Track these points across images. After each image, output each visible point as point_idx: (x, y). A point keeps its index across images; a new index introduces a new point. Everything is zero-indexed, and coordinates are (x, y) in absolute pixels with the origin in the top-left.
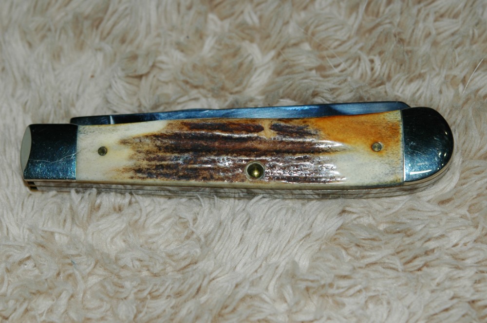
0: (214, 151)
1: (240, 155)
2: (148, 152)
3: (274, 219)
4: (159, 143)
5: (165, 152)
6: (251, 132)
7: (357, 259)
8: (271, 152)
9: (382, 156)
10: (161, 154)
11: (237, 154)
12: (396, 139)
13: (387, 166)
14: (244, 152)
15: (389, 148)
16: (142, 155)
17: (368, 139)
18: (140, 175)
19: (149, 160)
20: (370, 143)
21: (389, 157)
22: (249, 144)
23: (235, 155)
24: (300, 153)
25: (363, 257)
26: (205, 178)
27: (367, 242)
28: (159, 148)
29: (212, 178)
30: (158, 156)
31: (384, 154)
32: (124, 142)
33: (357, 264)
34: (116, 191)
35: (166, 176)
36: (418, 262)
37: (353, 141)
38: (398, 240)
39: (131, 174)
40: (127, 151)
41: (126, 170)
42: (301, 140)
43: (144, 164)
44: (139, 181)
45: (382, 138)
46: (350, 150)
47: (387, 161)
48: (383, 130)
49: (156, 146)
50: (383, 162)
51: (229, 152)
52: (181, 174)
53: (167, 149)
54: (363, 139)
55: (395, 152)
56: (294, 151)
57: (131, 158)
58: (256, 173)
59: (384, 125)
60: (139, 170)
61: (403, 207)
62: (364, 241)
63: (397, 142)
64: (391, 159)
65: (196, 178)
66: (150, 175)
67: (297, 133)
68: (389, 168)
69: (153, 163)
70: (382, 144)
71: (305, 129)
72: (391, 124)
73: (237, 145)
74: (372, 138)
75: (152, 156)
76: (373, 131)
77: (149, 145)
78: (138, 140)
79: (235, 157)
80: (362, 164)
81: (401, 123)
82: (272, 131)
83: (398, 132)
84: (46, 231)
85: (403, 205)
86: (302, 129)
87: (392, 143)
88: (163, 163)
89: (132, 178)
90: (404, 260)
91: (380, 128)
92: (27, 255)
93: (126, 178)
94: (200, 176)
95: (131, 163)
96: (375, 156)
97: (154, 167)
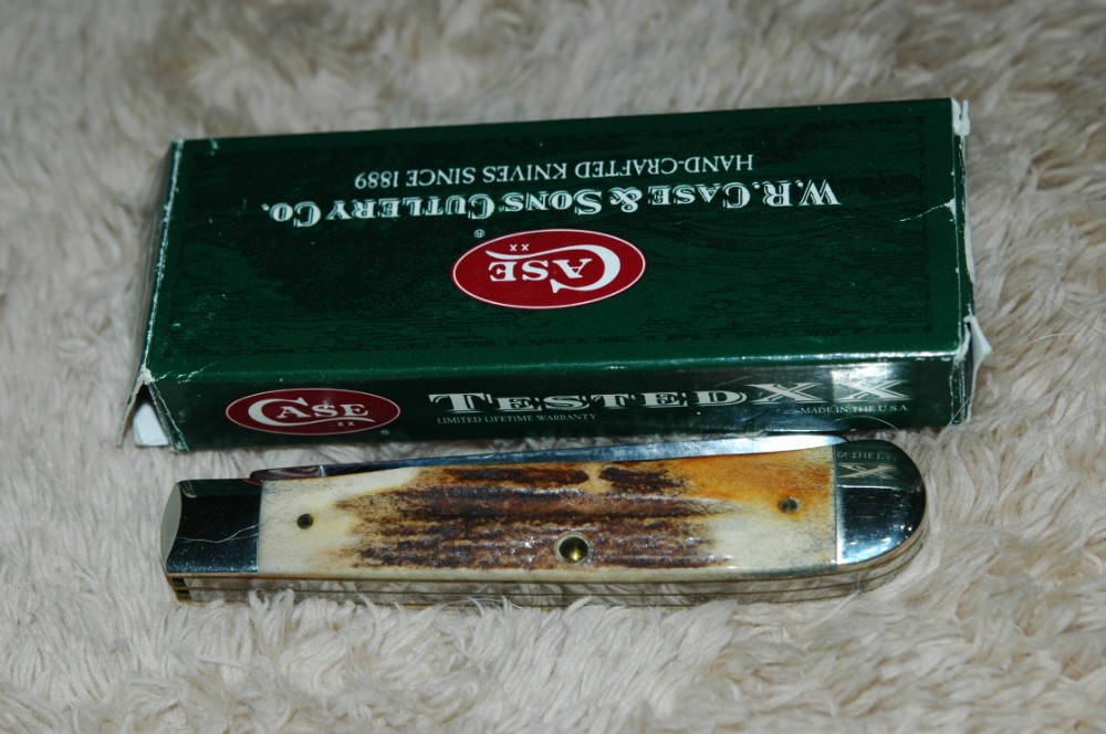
0: (501, 516)
1: (547, 522)
2: (385, 521)
3: (611, 636)
4: (404, 506)
5: (414, 519)
6: (566, 483)
7: (759, 698)
8: (602, 516)
9: (798, 521)
10: (407, 523)
11: (541, 520)
12: (823, 492)
13: (808, 537)
14: (553, 518)
15: (811, 507)
16: (374, 526)
17: (773, 492)
18: (370, 560)
19: (387, 533)
20: (776, 498)
21: (810, 521)
22: (563, 504)
23: (537, 522)
24: (653, 517)
25: (770, 696)
26: (486, 565)
27: (775, 669)
28: (405, 514)
29: (497, 564)
30: (402, 526)
31: (801, 517)
32: (344, 505)
33: (756, 707)
34: (329, 594)
35: (418, 561)
36: (867, 699)
37: (746, 496)
38: (828, 663)
39: (355, 558)
40: (349, 520)
41: (346, 552)
42: (655, 497)
43: (378, 542)
44: (368, 572)
45: (797, 491)
46: (740, 511)
47: (806, 529)
48: (801, 478)
49: (399, 510)
50: (799, 530)
51: (527, 518)
52: (442, 556)
53: (418, 515)
54: (764, 492)
55: (820, 513)
56: (642, 514)
57: (355, 531)
58: (575, 556)
59: (802, 469)
60: (369, 553)
61: (842, 612)
62: (768, 668)
63: (825, 496)
64: (813, 525)
65: (469, 564)
66: (389, 561)
67: (647, 483)
68: (811, 541)
69: (394, 539)
70: (797, 501)
71: (662, 477)
72: (814, 468)
73: (543, 507)
74: (780, 491)
75: (392, 527)
76: (782, 478)
77: (386, 509)
78: (367, 502)
79: (538, 525)
80: (761, 534)
81: (833, 466)
82: (604, 482)
83: (827, 481)
84: (207, 663)
85: (841, 609)
86: (657, 475)
87: (815, 499)
88: (412, 538)
89: (356, 566)
90: (841, 697)
91: (795, 474)
92: (172, 702)
93: (345, 568)
94: (474, 560)
95: (354, 541)
96: (785, 520)
97: (395, 546)
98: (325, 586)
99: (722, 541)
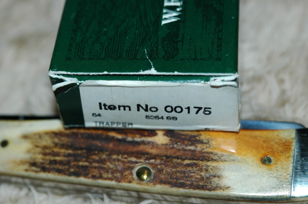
0: (107, 151)
1: (131, 156)
2: (45, 147)
4: (56, 140)
5: (60, 148)
6: (145, 136)
8: (161, 156)
9: (271, 170)
10: (56, 150)
11: (128, 155)
12: (287, 155)
13: (275, 179)
14: (135, 155)
15: (280, 163)
16: (39, 150)
17: (259, 152)
18: (34, 168)
19: (45, 154)
20: (260, 156)
21: (278, 171)
22: (141, 148)
23: (126, 156)
24: (190, 159)
26: (94, 177)
28: (56, 145)
29: (101, 177)
30: (53, 152)
31: (273, 168)
32: (25, 137)
35: (59, 171)
37: (244, 153)
39: (26, 166)
40: (26, 145)
41: (22, 162)
42: (192, 148)
43: (39, 158)
44: (32, 174)
45: (273, 152)
46: (239, 161)
47: (275, 175)
48: (276, 145)
49: (54, 143)
50: (271, 175)
51: (121, 153)
52: (72, 170)
53: (63, 146)
54: (254, 152)
55: (284, 167)
56: (184, 157)
57: (29, 151)
58: (145, 177)
59: (277, 141)
60: (33, 164)
63: (288, 157)
64: (279, 173)
65: (86, 176)
66: (44, 169)
67: (189, 140)
68: (277, 182)
69: (48, 158)
70: (272, 158)
71: (198, 138)
72: (284, 141)
74: (263, 152)
75: (48, 151)
76: (265, 145)
77: (47, 141)
78: (37, 137)
79: (125, 158)
80: (249, 176)
81: (294, 140)
82: (165, 137)
83: (290, 149)
86: (195, 137)
87: (282, 158)
88: (58, 158)
89: (27, 170)
91: (272, 143)
93: (21, 170)
94: (89, 173)
95: (27, 157)
96: (264, 169)
97: (48, 162)
98: (14, 179)
99: (226, 177)
